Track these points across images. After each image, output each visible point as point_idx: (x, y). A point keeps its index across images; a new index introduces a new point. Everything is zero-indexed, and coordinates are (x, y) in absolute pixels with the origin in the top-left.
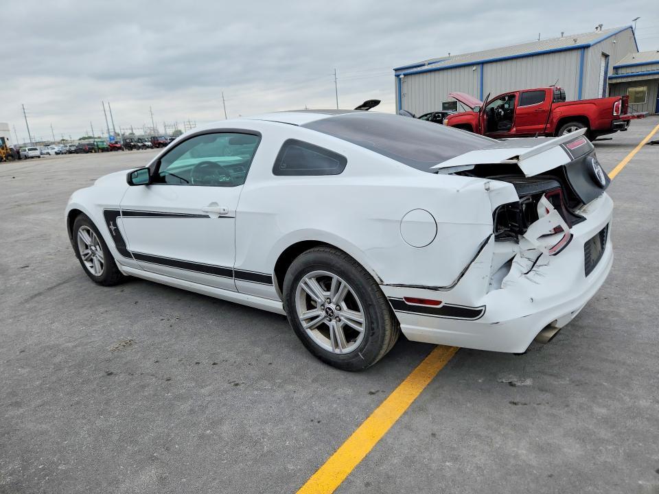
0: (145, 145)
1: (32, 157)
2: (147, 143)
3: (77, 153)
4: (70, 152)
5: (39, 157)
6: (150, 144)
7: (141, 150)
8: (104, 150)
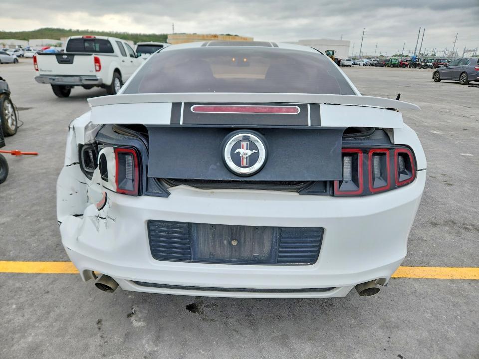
0: (427, 65)
1: (347, 66)
2: (429, 64)
3: (376, 66)
4: (372, 65)
5: (350, 66)
6: (431, 64)
7: (422, 69)
8: (394, 66)
